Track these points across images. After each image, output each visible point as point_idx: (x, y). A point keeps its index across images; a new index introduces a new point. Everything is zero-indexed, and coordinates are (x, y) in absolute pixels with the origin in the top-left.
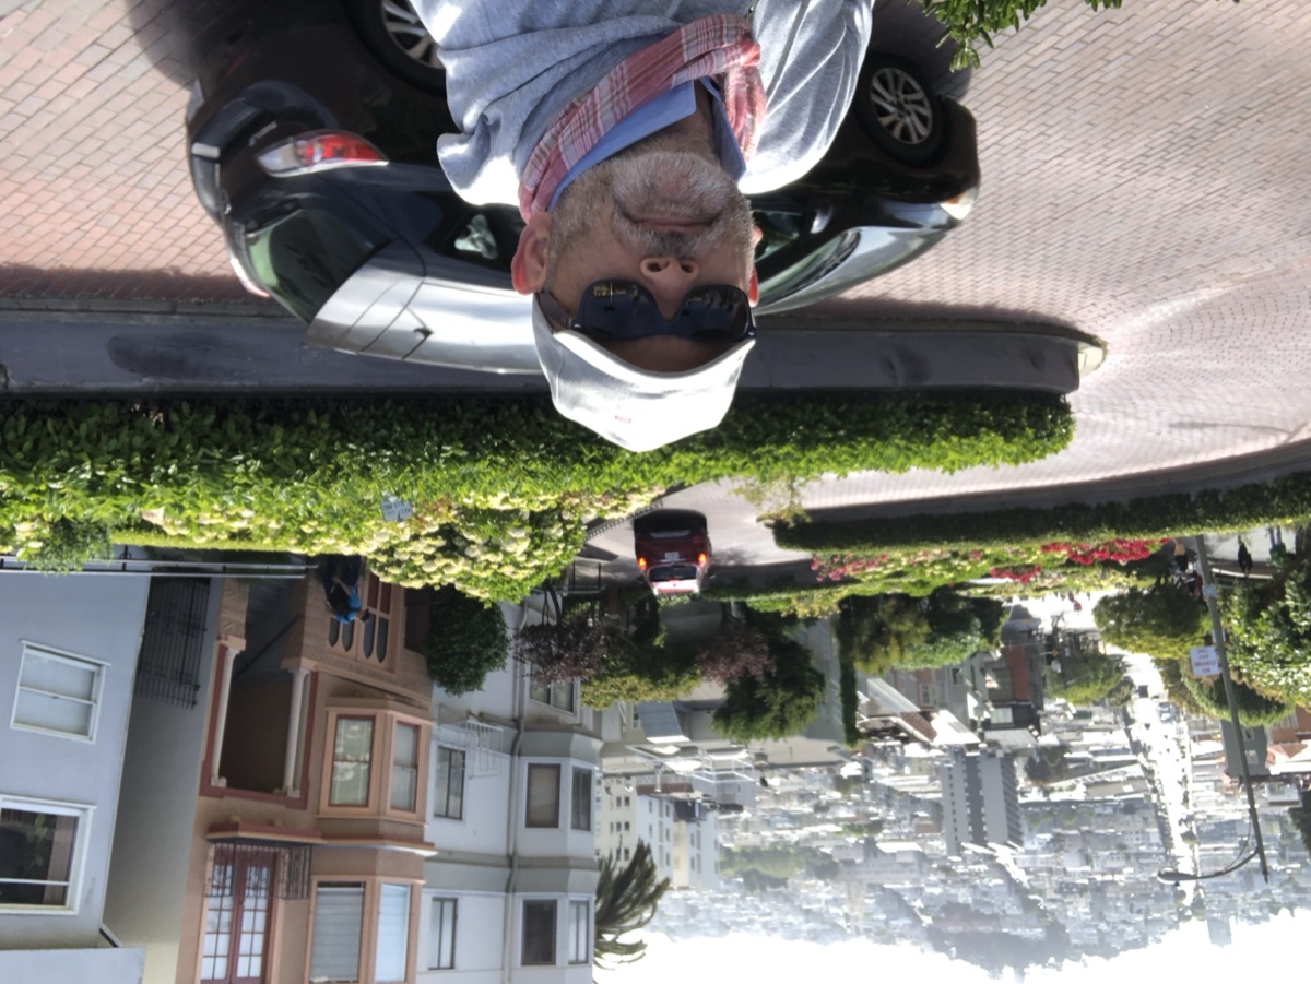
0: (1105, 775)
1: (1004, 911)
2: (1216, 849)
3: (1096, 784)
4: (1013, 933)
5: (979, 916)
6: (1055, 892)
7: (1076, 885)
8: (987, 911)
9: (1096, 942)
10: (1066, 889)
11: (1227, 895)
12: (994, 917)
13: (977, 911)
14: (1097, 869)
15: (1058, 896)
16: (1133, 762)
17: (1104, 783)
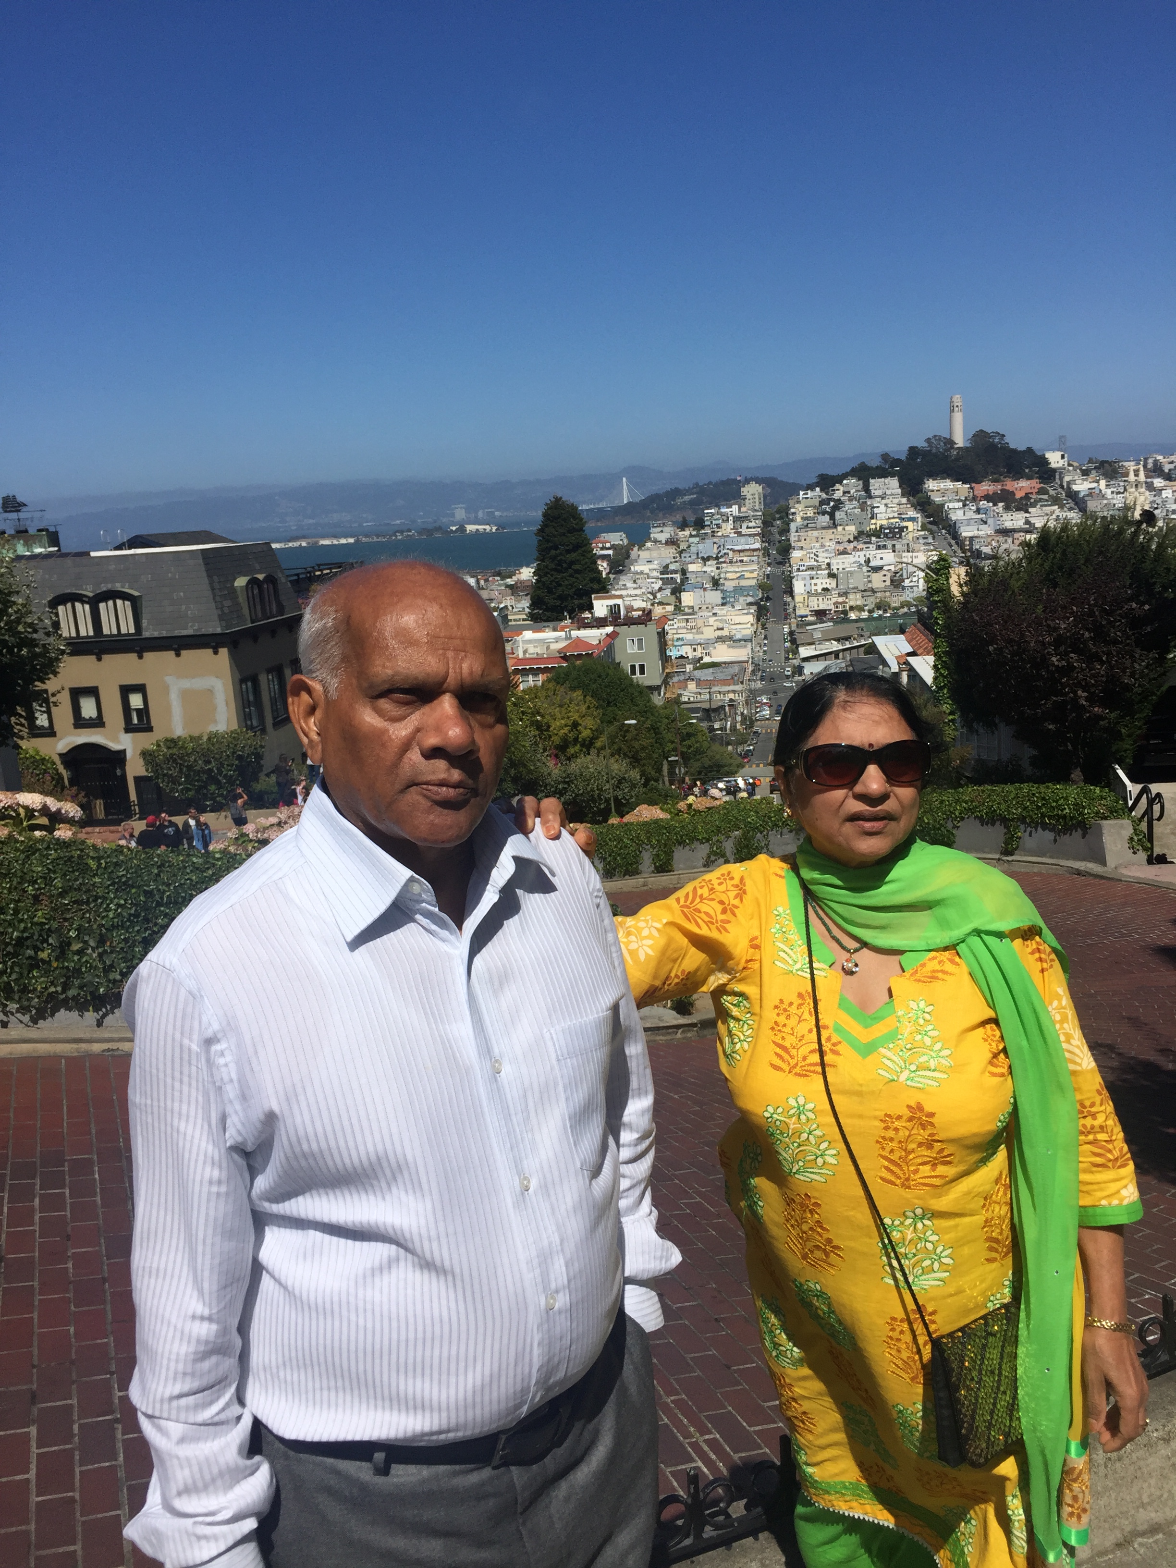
0: (835, 646)
1: (964, 505)
2: (741, 577)
3: (847, 638)
4: (959, 485)
5: (992, 498)
6: (907, 527)
7: (886, 535)
8: (983, 504)
9: (872, 481)
10: (895, 532)
11: (739, 534)
12: (974, 499)
13: (995, 505)
14: (861, 554)
15: (905, 524)
16: (806, 659)
17: (838, 640)
